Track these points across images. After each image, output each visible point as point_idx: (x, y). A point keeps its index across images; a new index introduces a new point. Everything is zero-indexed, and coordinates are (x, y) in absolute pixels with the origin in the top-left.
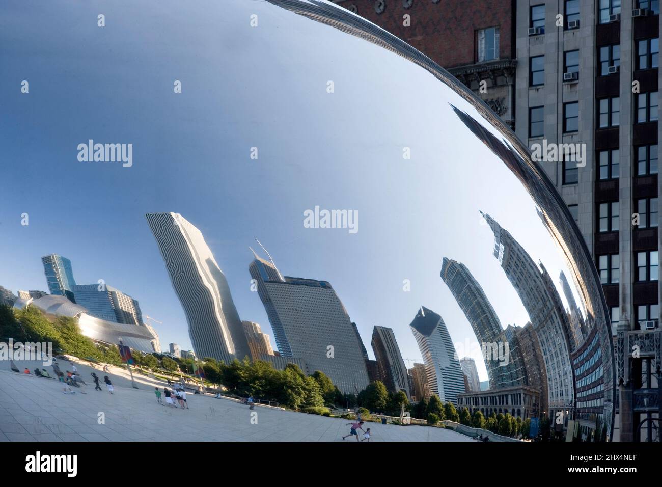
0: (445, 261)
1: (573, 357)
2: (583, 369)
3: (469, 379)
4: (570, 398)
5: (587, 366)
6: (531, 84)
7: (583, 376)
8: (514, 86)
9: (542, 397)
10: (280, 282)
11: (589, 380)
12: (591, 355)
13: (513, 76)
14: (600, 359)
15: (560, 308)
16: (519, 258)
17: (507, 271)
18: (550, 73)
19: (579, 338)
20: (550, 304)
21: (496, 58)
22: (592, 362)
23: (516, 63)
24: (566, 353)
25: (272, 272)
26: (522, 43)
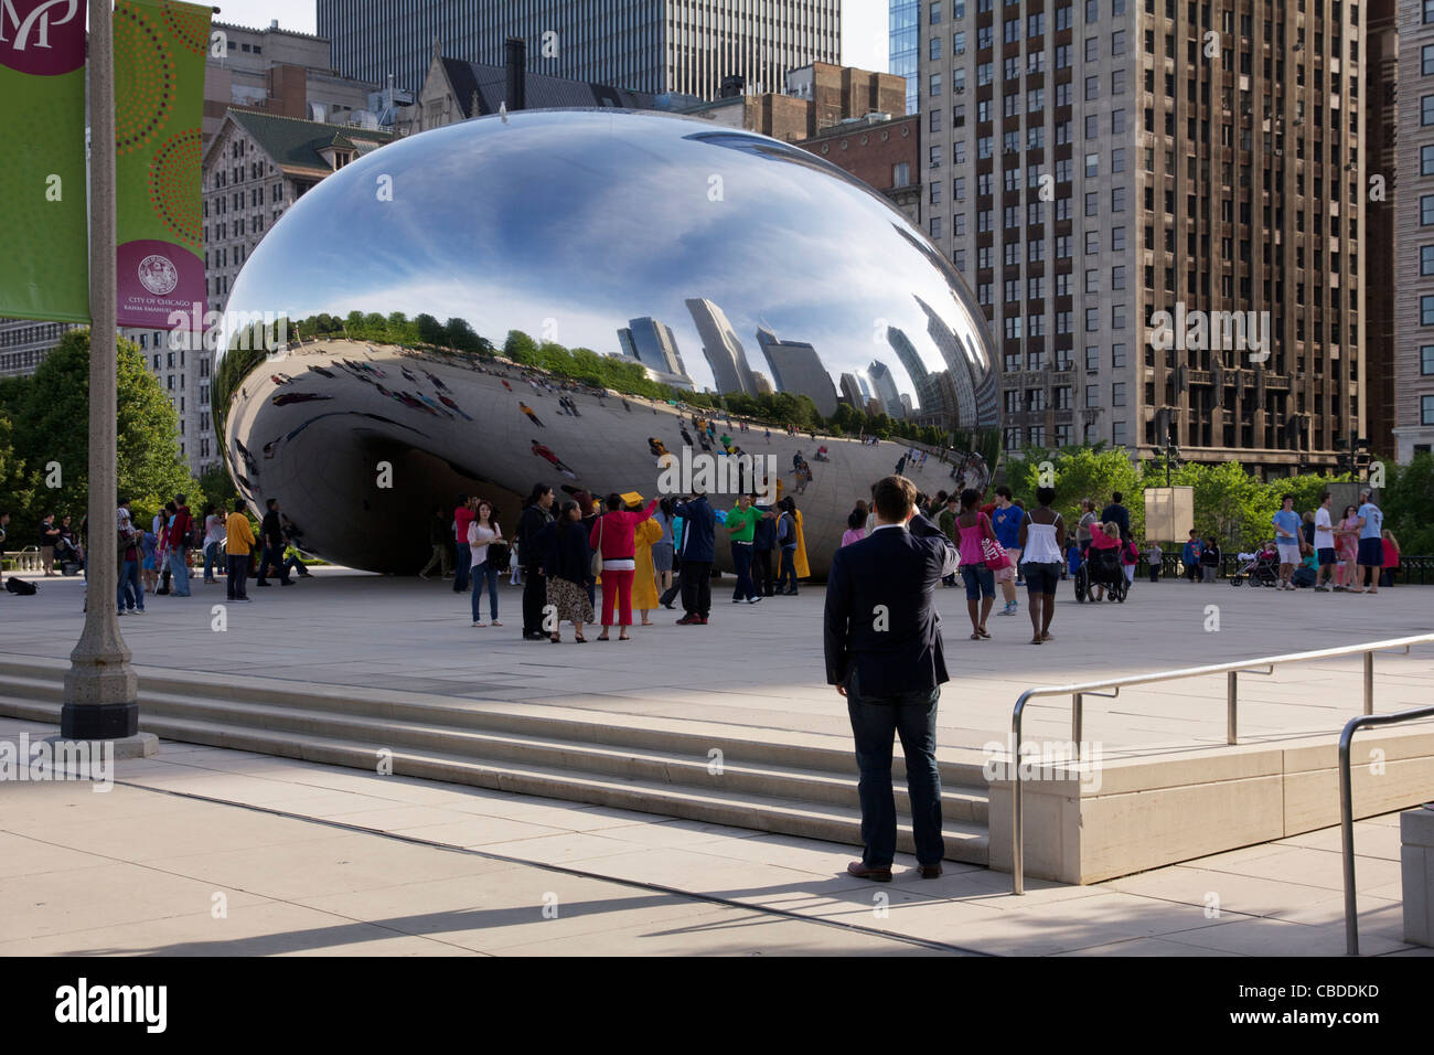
0: (889, 328)
1: (975, 392)
2: (982, 400)
3: (907, 408)
4: (974, 419)
5: (986, 397)
6: (931, 202)
7: (982, 404)
8: (920, 204)
9: (956, 419)
10: (777, 344)
11: (987, 407)
12: (988, 390)
13: (919, 196)
14: (994, 393)
15: (967, 359)
16: (938, 325)
17: (931, 334)
18: (945, 194)
19: (979, 378)
20: (960, 356)
21: (907, 184)
22: (989, 394)
23: (921, 187)
24: (971, 390)
25: (772, 339)
26: (925, 174)
